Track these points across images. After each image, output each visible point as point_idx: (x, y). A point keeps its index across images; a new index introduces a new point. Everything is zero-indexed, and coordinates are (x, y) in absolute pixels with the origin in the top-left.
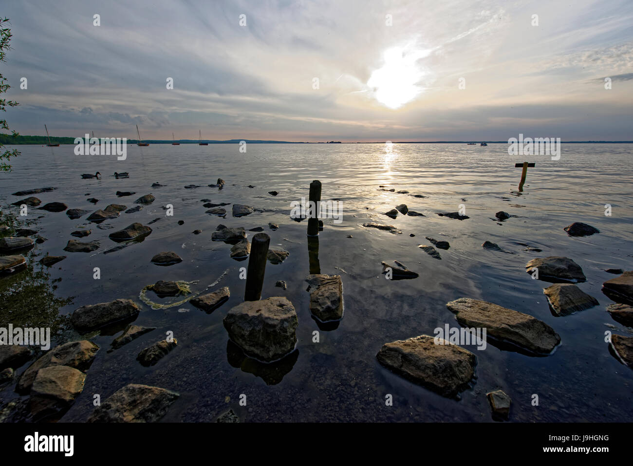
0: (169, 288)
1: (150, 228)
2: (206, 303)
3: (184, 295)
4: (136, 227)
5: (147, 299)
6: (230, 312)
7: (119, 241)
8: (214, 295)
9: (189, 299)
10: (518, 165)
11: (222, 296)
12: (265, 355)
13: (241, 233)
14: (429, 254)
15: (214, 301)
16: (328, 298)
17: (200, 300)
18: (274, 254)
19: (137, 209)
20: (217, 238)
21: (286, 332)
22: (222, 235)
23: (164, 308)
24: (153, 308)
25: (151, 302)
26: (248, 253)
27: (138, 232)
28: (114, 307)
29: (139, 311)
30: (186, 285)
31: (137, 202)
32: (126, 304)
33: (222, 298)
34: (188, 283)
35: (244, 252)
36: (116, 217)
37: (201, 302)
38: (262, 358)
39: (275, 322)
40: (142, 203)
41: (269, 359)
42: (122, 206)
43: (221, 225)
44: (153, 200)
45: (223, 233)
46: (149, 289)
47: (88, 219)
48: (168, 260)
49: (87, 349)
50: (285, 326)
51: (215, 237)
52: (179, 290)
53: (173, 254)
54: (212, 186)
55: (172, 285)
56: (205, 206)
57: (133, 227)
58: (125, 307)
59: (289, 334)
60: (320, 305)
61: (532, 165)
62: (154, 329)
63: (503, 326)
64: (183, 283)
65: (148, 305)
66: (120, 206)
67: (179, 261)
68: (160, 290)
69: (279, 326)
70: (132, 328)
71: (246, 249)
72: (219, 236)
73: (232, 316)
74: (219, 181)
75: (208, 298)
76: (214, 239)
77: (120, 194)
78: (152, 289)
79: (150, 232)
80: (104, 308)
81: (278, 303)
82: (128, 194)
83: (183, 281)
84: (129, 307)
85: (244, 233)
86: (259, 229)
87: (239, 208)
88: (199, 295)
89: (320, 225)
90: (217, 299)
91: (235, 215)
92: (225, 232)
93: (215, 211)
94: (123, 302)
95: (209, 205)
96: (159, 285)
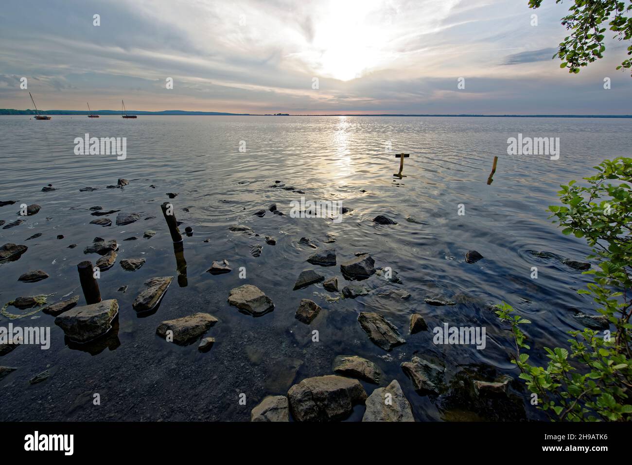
0: (27, 302)
1: (25, 246)
2: (53, 311)
3: (40, 306)
4: (8, 248)
8: (64, 303)
9: (42, 309)
10: (397, 156)
12: (81, 339)
13: (110, 245)
15: (62, 308)
17: (50, 309)
18: (129, 265)
19: (17, 223)
20: (88, 252)
21: (97, 323)
22: (94, 249)
26: (111, 264)
27: (12, 251)
30: (44, 298)
33: (69, 305)
35: (106, 264)
37: (50, 310)
38: (80, 341)
39: (87, 319)
41: (83, 341)
43: (97, 238)
44: (37, 211)
46: (10, 304)
48: (34, 278)
50: (95, 320)
52: (36, 302)
53: (40, 272)
54: (110, 187)
55: (30, 300)
56: (93, 214)
57: (5, 248)
59: (99, 324)
61: (407, 156)
64: (42, 297)
67: (46, 277)
68: (20, 304)
69: (90, 321)
71: (108, 261)
72: (90, 249)
73: (59, 318)
74: (120, 182)
75: (57, 306)
77: (3, 204)
78: (12, 304)
79: (26, 250)
83: (43, 295)
85: (115, 245)
86: (134, 238)
87: (124, 217)
88: (51, 305)
89: (189, 231)
90: (65, 306)
91: (118, 223)
92: (96, 246)
93: (99, 221)
95: (97, 214)
96: (18, 301)
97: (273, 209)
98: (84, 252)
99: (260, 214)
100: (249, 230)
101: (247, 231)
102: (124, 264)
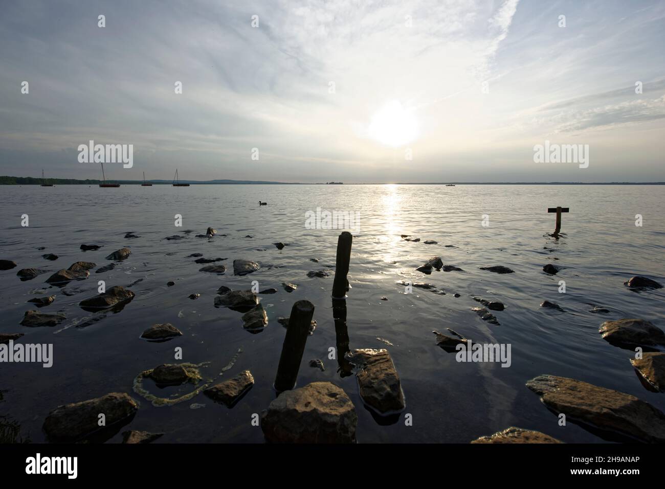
0: (173, 374)
1: (132, 293)
2: (227, 395)
3: (194, 384)
4: (116, 292)
5: (144, 391)
6: (271, 407)
7: (94, 311)
8: (234, 382)
9: (201, 389)
10: (550, 210)
11: (245, 383)
13: (250, 297)
14: (484, 319)
15: (237, 390)
16: (384, 381)
17: (218, 390)
19: (111, 267)
20: (221, 304)
21: (347, 432)
22: (227, 300)
23: (170, 404)
24: (155, 405)
25: (151, 395)
26: (265, 323)
27: (118, 298)
28: (106, 405)
29: (137, 409)
30: (194, 370)
31: (109, 258)
32: (121, 400)
33: (246, 386)
34: (195, 365)
35: (261, 322)
36: (85, 279)
37: (219, 393)
39: (335, 420)
40: (115, 259)
42: (91, 263)
43: (223, 287)
44: (128, 256)
45: (229, 298)
46: (144, 376)
47: (48, 281)
48: (163, 335)
51: (219, 303)
52: (187, 377)
53: (170, 327)
54: (201, 236)
55: (178, 371)
56: (197, 262)
57: (113, 292)
58: (120, 405)
59: (349, 435)
60: (376, 391)
61: (566, 210)
62: (162, 435)
63: (605, 410)
64: (189, 367)
66: (88, 263)
67: (178, 335)
68: (161, 377)
69: (340, 423)
70: (134, 435)
71: (263, 318)
72: (223, 301)
73: (274, 412)
74: (209, 231)
75: (228, 387)
76: (217, 305)
77: (84, 248)
78: (149, 376)
79: (133, 297)
80: (93, 408)
81: (327, 391)
82: (95, 248)
83: (189, 364)
84: (124, 404)
86: (273, 291)
87: (242, 264)
90: (240, 388)
92: (232, 296)
93: (211, 268)
94: (118, 397)
95: (202, 261)
96: (161, 371)
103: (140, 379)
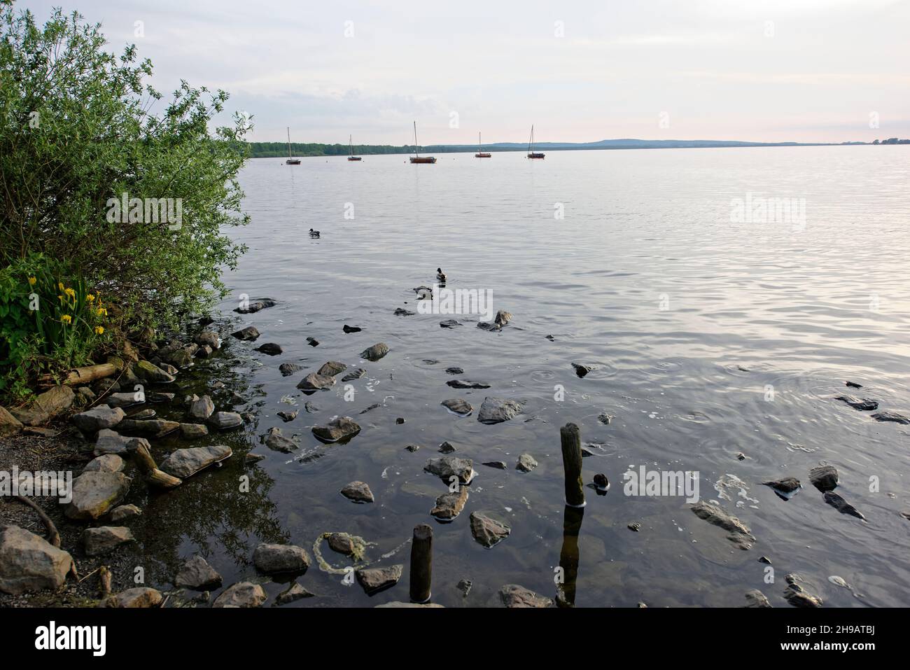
0: (342, 545)
1: (359, 425)
2: (367, 583)
3: (354, 561)
4: (341, 424)
5: (319, 552)
7: (323, 442)
8: (382, 573)
9: (356, 569)
11: (389, 579)
13: (462, 471)
15: (378, 582)
17: (364, 575)
18: (482, 531)
19: (360, 372)
20: (429, 471)
22: (438, 467)
23: (330, 572)
24: (321, 568)
25: (321, 558)
26: (454, 515)
27: (343, 431)
28: (286, 556)
29: (307, 567)
30: (361, 546)
31: (364, 355)
32: (297, 555)
33: (387, 582)
35: (449, 511)
36: (329, 390)
37: (364, 578)
40: (368, 358)
42: (341, 364)
43: (447, 443)
44: (383, 355)
45: (441, 464)
46: (324, 538)
47: (299, 385)
48: (357, 497)
49: (258, 597)
52: (352, 552)
54: (486, 327)
55: (346, 543)
56: (450, 384)
57: (337, 424)
58: (295, 559)
62: (313, 595)
64: (359, 542)
65: (318, 561)
67: (369, 501)
68: (334, 544)
70: (296, 586)
71: (454, 507)
72: (433, 466)
74: (499, 317)
75: (373, 576)
76: (426, 471)
77: (347, 329)
78: (327, 539)
79: (359, 431)
80: (278, 555)
82: (358, 330)
83: (360, 539)
84: (298, 559)
85: (469, 472)
86: (499, 465)
87: (492, 405)
88: (367, 567)
89: (600, 481)
90: (382, 581)
91: (481, 419)
92: (443, 464)
93: (456, 404)
94: (296, 552)
95: (454, 384)
96: (334, 539)
97: (825, 483)
98: (425, 469)
99: (783, 489)
100: (743, 532)
101: (740, 536)
102: (475, 524)
103: (321, 539)
